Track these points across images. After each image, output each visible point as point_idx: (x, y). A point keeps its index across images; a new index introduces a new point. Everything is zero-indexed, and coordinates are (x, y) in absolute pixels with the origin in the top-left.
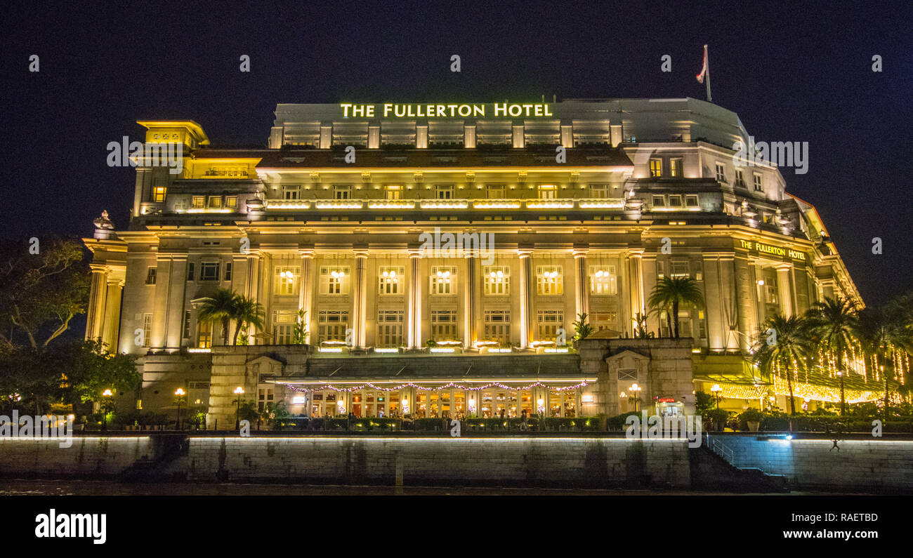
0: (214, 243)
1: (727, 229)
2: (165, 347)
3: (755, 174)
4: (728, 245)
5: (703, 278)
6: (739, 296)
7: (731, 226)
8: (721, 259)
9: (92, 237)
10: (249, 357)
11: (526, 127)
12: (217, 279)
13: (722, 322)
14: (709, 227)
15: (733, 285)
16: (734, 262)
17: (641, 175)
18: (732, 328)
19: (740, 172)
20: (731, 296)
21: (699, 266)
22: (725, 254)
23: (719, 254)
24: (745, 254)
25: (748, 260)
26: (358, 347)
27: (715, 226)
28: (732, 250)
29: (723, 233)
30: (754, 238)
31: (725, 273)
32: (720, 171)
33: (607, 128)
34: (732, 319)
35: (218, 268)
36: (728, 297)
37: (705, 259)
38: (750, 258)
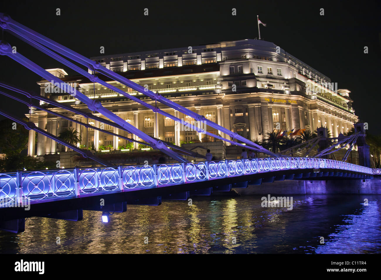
0: (66, 113)
1: (256, 94)
2: (51, 152)
3: (278, 68)
4: (258, 100)
5: (248, 114)
6: (263, 121)
7: (258, 93)
8: (255, 106)
9: (29, 113)
10: (72, 155)
11: (183, 57)
12: (67, 126)
13: (256, 132)
14: (249, 94)
15: (260, 117)
16: (261, 107)
17: (226, 73)
18: (260, 134)
19: (270, 69)
20: (259, 121)
21: (247, 110)
22: (257, 104)
23: (254, 104)
24: (267, 103)
25: (268, 106)
26: (115, 149)
27: (251, 93)
28: (260, 102)
29: (255, 96)
30: (270, 97)
31: (257, 112)
32: (260, 69)
33: (215, 55)
34: (260, 131)
35: (67, 122)
36: (258, 122)
37: (249, 107)
38: (269, 105)
